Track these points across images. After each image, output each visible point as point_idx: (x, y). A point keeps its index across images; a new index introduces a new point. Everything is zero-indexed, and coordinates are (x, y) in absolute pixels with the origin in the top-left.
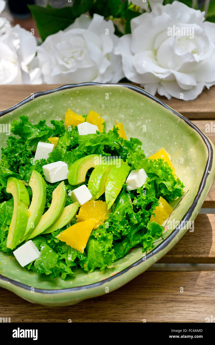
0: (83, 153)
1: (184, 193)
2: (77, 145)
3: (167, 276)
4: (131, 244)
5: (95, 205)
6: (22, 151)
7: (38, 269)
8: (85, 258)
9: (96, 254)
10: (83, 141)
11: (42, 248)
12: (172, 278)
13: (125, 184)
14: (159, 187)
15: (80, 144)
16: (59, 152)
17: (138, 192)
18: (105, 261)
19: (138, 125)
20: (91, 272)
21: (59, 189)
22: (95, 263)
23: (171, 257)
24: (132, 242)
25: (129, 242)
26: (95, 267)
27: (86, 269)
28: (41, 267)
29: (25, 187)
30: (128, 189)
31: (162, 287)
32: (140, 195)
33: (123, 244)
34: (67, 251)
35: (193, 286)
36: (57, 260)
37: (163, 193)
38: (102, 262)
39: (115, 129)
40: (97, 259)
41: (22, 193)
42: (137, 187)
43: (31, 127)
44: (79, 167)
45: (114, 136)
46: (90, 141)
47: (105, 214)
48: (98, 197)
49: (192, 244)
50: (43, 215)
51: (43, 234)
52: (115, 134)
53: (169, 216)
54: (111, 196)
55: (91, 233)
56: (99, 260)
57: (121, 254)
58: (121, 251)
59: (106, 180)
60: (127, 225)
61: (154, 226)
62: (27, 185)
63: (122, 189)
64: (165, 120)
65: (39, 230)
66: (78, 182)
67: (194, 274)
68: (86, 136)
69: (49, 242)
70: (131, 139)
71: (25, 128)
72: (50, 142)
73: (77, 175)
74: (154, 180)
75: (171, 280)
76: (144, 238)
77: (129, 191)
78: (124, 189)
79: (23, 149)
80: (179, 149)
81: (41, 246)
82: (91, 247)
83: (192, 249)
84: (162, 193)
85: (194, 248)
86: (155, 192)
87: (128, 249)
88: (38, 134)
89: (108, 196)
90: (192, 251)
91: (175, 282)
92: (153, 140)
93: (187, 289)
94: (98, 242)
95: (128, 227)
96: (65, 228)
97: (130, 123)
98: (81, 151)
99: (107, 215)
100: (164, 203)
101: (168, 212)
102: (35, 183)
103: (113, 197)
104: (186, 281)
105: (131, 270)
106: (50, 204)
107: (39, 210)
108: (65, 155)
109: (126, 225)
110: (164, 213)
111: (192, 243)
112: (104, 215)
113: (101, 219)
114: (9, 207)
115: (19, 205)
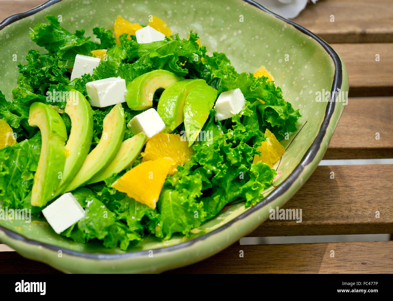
0: (147, 67)
1: (300, 125)
2: (136, 58)
3: (278, 251)
4: (226, 197)
5: (169, 139)
6: (51, 66)
7: (84, 231)
8: (157, 215)
9: (174, 210)
10: (146, 52)
11: (89, 203)
12: (286, 254)
13: (213, 110)
14: (264, 114)
15: (141, 57)
16: (110, 66)
17: (233, 121)
18: (190, 219)
19: (222, 39)
20: (167, 240)
21: (114, 115)
22: (174, 224)
23: (282, 224)
24: (228, 193)
25: (224, 193)
26: (173, 232)
27: (160, 235)
28: (90, 228)
29: (59, 115)
30: (217, 118)
31: (273, 266)
32: (236, 125)
33: (214, 197)
34: (128, 208)
35: (319, 264)
36: (113, 219)
37: (271, 123)
38: (184, 221)
39: (193, 36)
40: (175, 218)
41: (55, 121)
42: (232, 115)
43: (65, 32)
44: (144, 84)
45: (192, 46)
46: (157, 51)
47: (184, 154)
48: (173, 127)
49: (312, 206)
50: (88, 154)
51: (89, 184)
52: (193, 43)
53: (279, 158)
54: (194, 125)
55: (166, 179)
56: (179, 220)
57: (211, 213)
58: (212, 207)
59: (184, 104)
60: (222, 163)
61: (261, 168)
62: (62, 113)
63: (209, 116)
64: (263, 29)
65: (83, 177)
66: (143, 105)
67: (319, 247)
68: (150, 45)
69: (100, 194)
70: (215, 55)
71: (55, 35)
72: (93, 55)
73: (141, 94)
74: (255, 105)
75: (285, 257)
76: (248, 187)
77: (220, 121)
78: (212, 117)
79: (53, 63)
80: (286, 69)
81: (86, 201)
82: (166, 200)
83: (312, 213)
84: (269, 123)
85: (315, 212)
86: (258, 123)
87: (222, 204)
88: (75, 42)
89: (189, 125)
90: (312, 216)
91: (290, 259)
92: (245, 59)
93: (311, 268)
94: (178, 192)
95: (222, 167)
96: (123, 172)
97: (211, 37)
98: (143, 65)
99: (187, 155)
100: (273, 139)
101: (278, 153)
102: (75, 108)
103: (196, 128)
104: (308, 258)
105: (235, 226)
106: (99, 139)
107: (83, 146)
108: (120, 68)
109: (220, 163)
110: (272, 154)
111: (311, 204)
112: (184, 156)
113: (180, 160)
114: (34, 145)
115: (50, 138)
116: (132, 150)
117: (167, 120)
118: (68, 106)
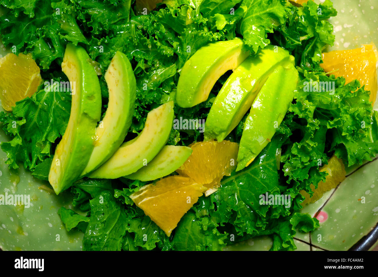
54: (250, 149)
103: (252, 152)
112: (226, 168)
114: (59, 103)
115: (79, 122)
116: (172, 161)
118: (110, 73)
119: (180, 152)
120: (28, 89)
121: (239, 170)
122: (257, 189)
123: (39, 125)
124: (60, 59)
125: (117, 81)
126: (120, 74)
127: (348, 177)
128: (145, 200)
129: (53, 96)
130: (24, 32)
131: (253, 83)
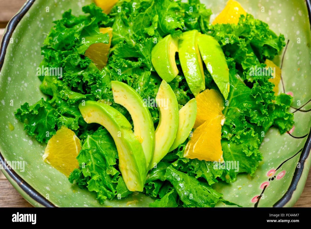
29: (112, 107)
41: (116, 117)
54: (223, 81)
82: (227, 153)
103: (225, 82)
114: (100, 141)
116: (190, 116)
117: (197, 83)
118: (116, 97)
119: (189, 106)
120: (77, 148)
121: (227, 98)
122: (245, 97)
123: (99, 164)
124: (81, 119)
125: (125, 96)
126: (123, 91)
127: (282, 69)
128: (194, 147)
129: (94, 142)
130: (48, 122)
131: (194, 49)
